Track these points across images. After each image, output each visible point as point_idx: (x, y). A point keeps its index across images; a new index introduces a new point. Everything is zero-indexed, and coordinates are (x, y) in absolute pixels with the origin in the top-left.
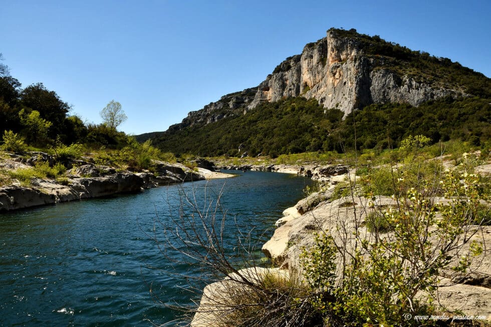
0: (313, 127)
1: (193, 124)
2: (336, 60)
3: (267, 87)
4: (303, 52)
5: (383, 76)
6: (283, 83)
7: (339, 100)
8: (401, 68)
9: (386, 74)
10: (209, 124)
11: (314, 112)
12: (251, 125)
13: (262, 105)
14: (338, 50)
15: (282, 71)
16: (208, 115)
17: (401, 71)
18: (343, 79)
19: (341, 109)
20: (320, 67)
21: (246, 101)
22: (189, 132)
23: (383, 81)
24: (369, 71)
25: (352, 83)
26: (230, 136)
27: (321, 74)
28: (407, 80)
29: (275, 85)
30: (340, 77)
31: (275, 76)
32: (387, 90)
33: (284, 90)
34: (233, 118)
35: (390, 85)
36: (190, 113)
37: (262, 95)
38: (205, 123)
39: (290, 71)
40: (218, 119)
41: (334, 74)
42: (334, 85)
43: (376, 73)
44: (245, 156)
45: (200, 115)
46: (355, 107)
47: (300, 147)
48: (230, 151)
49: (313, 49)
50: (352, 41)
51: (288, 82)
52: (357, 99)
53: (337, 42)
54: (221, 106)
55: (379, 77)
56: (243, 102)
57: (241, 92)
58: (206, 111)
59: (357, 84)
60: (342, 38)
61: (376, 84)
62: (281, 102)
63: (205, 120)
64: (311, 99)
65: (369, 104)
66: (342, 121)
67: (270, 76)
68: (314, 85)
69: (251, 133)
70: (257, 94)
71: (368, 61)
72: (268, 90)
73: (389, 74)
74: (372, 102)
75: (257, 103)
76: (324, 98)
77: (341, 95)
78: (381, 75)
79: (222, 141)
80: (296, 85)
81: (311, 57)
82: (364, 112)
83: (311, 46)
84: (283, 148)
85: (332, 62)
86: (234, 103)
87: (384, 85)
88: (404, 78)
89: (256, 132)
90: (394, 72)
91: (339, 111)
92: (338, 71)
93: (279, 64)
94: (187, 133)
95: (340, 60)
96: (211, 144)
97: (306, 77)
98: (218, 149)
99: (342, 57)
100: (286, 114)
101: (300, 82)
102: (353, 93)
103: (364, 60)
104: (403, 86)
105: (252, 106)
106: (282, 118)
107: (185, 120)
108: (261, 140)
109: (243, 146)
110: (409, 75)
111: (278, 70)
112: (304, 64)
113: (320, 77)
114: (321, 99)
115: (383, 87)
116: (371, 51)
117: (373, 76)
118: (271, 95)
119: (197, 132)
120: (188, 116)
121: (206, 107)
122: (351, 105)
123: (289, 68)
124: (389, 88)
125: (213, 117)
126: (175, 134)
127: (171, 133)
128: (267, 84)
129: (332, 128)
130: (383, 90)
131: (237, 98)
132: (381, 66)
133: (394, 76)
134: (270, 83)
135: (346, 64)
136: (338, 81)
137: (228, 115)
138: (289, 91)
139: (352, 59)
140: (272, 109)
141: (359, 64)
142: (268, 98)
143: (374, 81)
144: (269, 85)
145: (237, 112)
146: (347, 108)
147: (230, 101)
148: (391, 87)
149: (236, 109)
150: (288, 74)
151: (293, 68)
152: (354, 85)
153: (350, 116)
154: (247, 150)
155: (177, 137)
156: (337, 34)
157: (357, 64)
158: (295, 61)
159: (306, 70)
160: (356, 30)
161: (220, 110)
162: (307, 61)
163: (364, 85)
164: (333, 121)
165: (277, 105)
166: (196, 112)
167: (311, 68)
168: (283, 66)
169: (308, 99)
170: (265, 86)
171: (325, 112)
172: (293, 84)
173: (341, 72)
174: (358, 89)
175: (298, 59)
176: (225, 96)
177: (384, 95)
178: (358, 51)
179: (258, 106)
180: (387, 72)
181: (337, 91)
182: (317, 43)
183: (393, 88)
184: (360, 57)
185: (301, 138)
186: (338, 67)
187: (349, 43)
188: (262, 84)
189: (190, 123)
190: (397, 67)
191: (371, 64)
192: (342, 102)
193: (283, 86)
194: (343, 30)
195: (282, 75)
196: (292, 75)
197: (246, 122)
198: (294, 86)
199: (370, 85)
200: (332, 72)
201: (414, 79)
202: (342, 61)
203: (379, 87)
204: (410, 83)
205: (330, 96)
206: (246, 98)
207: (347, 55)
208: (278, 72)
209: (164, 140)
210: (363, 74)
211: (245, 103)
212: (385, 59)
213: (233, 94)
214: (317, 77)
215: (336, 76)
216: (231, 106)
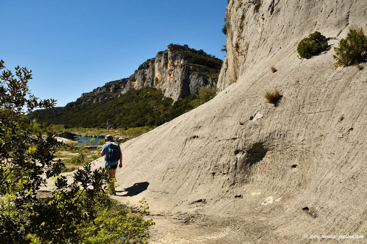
0: (153, 110)
1: (84, 102)
2: (171, 66)
3: (134, 79)
4: (156, 57)
5: (197, 78)
6: (144, 77)
7: (172, 92)
8: (208, 73)
9: (199, 77)
10: (94, 103)
11: (157, 99)
12: (119, 106)
13: (130, 91)
14: (173, 59)
15: (143, 69)
16: (95, 97)
17: (208, 75)
18: (175, 78)
19: (173, 98)
20: (164, 68)
21: (122, 87)
22: (79, 109)
23: (197, 81)
24: (189, 74)
25: (179, 82)
26: (104, 114)
27: (165, 73)
28: (211, 81)
29: (139, 78)
30: (173, 77)
31: (139, 72)
32: (199, 87)
33: (144, 82)
34: (111, 99)
35: (201, 84)
36: (83, 94)
37: (131, 84)
38: (92, 102)
39: (149, 69)
40: (101, 99)
41: (170, 75)
42: (170, 82)
43: (193, 76)
44: (110, 128)
45: (89, 96)
46: (180, 97)
47: (142, 123)
48: (101, 124)
49: (161, 56)
50: (181, 54)
51: (147, 77)
52: (181, 92)
53: (172, 54)
54: (104, 90)
55: (195, 78)
56: (120, 88)
57: (119, 80)
58: (94, 93)
59: (181, 82)
60: (175, 51)
61: (193, 83)
62: (141, 90)
63: (92, 100)
64: (159, 89)
65: (188, 96)
66: (171, 106)
67: (136, 71)
68: (162, 80)
69: (117, 112)
70: (127, 83)
71: (189, 68)
72: (135, 81)
73: (200, 77)
74: (190, 94)
75: (127, 90)
76: (165, 89)
77: (173, 88)
78: (196, 77)
79: (98, 117)
80: (151, 79)
81: (160, 61)
82: (185, 100)
83: (160, 53)
84: (132, 123)
85: (169, 66)
86: (113, 88)
87: (197, 84)
88: (209, 80)
89: (120, 111)
90: (204, 76)
91: (171, 99)
92: (172, 73)
93: (142, 64)
94: (78, 110)
95: (174, 66)
96: (91, 119)
97: (157, 74)
98: (94, 122)
99: (175, 64)
100: (141, 99)
101: (154, 77)
102: (179, 88)
103: (187, 67)
104: (208, 85)
105: (124, 92)
106: (138, 102)
107: (78, 100)
108: (122, 117)
109: (110, 121)
110: (212, 78)
111: (141, 68)
112: (156, 65)
113: (165, 75)
114: (164, 90)
115: (197, 85)
116: (192, 61)
117: (191, 78)
118: (137, 85)
119: (85, 109)
120: (82, 96)
121: (94, 90)
122: (178, 95)
123: (148, 67)
124: (200, 86)
125: (98, 98)
126: (70, 110)
127: (67, 109)
128: (134, 77)
129: (164, 111)
130: (196, 87)
131: (115, 85)
132: (196, 71)
133: (203, 79)
134: (136, 76)
135: (177, 69)
136: (172, 79)
137: (108, 97)
138: (147, 83)
139: (179, 66)
140: (135, 95)
141: (183, 69)
142: (135, 87)
143: (192, 81)
144: (136, 78)
145: (114, 95)
146: (175, 98)
147: (111, 87)
148: (201, 85)
149: (115, 93)
150: (147, 71)
151: (150, 67)
152: (180, 83)
153: (176, 103)
154: (111, 124)
155: (71, 112)
156: (172, 49)
157: (182, 70)
158: (152, 62)
159: (157, 70)
160: (188, 46)
161: (103, 93)
162: (157, 64)
163: (185, 83)
164: (165, 106)
165: (138, 92)
166: (87, 93)
167: (160, 69)
168: (145, 65)
169: (158, 89)
170: (133, 78)
171: (163, 99)
172: (150, 78)
173: (174, 74)
174: (182, 85)
175: (153, 61)
176: (108, 83)
177: (197, 90)
178: (185, 60)
179: (128, 92)
180: (200, 75)
181: (172, 86)
182: (164, 52)
183: (202, 85)
184: (184, 65)
185: (145, 116)
186: (173, 70)
187: (179, 56)
188: (131, 76)
189: (82, 102)
190: (207, 72)
191: (190, 70)
192: (173, 93)
193: (144, 79)
194: (178, 46)
195: (144, 71)
196: (150, 72)
197: (116, 104)
198: (150, 80)
199: (189, 83)
200: (169, 73)
201: (215, 81)
202: (175, 66)
203: (195, 85)
204: (212, 83)
205: (168, 88)
206: (122, 86)
207: (178, 63)
208: (141, 69)
209: (61, 114)
210: (186, 76)
211: (121, 89)
212: (200, 67)
213: (114, 82)
214: (163, 75)
215: (171, 76)
216: (111, 91)
